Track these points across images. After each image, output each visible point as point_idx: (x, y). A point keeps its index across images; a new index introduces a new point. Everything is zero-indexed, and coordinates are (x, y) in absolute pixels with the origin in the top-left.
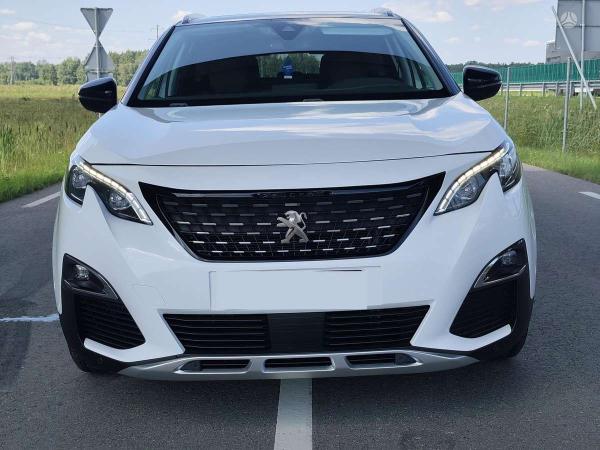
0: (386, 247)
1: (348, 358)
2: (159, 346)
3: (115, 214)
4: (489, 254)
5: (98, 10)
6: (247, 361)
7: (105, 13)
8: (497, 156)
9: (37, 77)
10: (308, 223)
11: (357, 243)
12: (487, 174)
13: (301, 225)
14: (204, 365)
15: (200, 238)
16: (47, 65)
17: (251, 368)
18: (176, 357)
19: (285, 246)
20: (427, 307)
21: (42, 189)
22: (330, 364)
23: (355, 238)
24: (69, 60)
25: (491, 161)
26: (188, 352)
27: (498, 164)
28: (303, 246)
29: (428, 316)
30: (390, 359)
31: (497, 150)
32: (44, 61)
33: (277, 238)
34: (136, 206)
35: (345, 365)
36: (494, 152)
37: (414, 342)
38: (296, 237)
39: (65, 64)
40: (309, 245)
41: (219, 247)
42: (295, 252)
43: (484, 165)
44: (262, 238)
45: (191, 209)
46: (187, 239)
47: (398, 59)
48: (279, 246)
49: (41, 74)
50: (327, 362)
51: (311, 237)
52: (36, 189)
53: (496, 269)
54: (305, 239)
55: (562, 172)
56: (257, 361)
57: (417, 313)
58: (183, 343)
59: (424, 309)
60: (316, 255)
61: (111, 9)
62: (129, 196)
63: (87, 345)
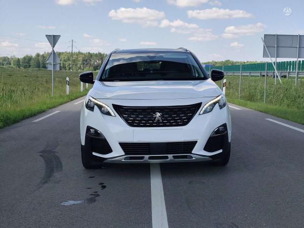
0: (185, 124)
1: (173, 156)
2: (117, 153)
3: (104, 113)
4: (215, 127)
5: (54, 36)
6: (144, 157)
7: (57, 37)
8: (218, 98)
9: (10, 64)
10: (162, 116)
11: (176, 122)
12: (215, 104)
13: (160, 117)
14: (131, 158)
15: (130, 120)
16: (16, 58)
17: (145, 159)
18: (122, 156)
19: (155, 123)
20: (197, 142)
21: (36, 115)
23: (176, 121)
24: (27, 56)
25: (216, 100)
26: (126, 154)
27: (219, 100)
28: (161, 123)
29: (197, 144)
30: (186, 157)
31: (219, 96)
32: (14, 56)
33: (153, 121)
34: (111, 111)
35: (172, 158)
36: (217, 97)
37: (193, 152)
38: (159, 120)
39: (24, 58)
41: (136, 123)
42: (158, 124)
43: (214, 101)
44: (149, 120)
45: (128, 111)
46: (126, 120)
47: (189, 65)
48: (153, 123)
49: (12, 62)
50: (167, 157)
51: (163, 120)
52: (35, 115)
53: (217, 132)
54: (161, 121)
55: (260, 111)
56: (147, 157)
57: (193, 144)
58: (124, 151)
59: (196, 142)
60: (165, 125)
61: (60, 36)
62: (109, 109)
63: (94, 154)
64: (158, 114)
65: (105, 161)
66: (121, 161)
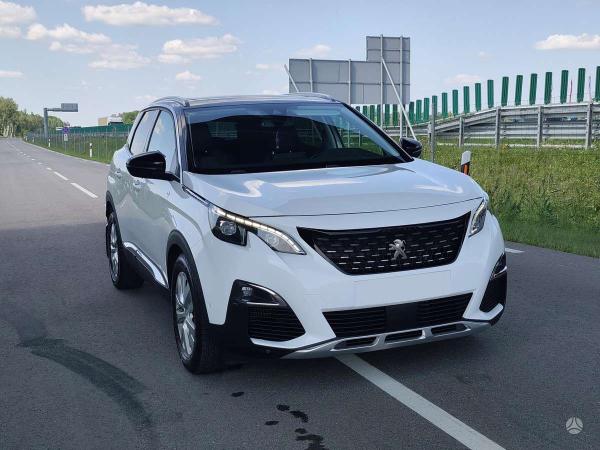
0: (451, 259)
1: (432, 330)
2: (317, 335)
3: (275, 249)
6: (374, 338)
10: (406, 246)
11: (434, 257)
13: (402, 248)
15: (343, 260)
17: (376, 343)
18: (330, 340)
19: (394, 262)
20: (471, 294)
22: (421, 335)
23: (432, 254)
26: (339, 336)
28: (404, 261)
29: (471, 299)
30: (453, 328)
33: (389, 257)
34: (291, 243)
35: (431, 334)
38: (400, 256)
40: (407, 260)
41: (356, 266)
42: (401, 266)
45: (336, 242)
46: (335, 261)
48: (391, 262)
50: (420, 332)
51: (408, 255)
54: (405, 257)
56: (381, 337)
57: (465, 298)
58: (335, 330)
59: (470, 296)
60: (412, 266)
62: (284, 237)
63: (256, 342)
64: (399, 244)
65: (288, 356)
66: (327, 351)
